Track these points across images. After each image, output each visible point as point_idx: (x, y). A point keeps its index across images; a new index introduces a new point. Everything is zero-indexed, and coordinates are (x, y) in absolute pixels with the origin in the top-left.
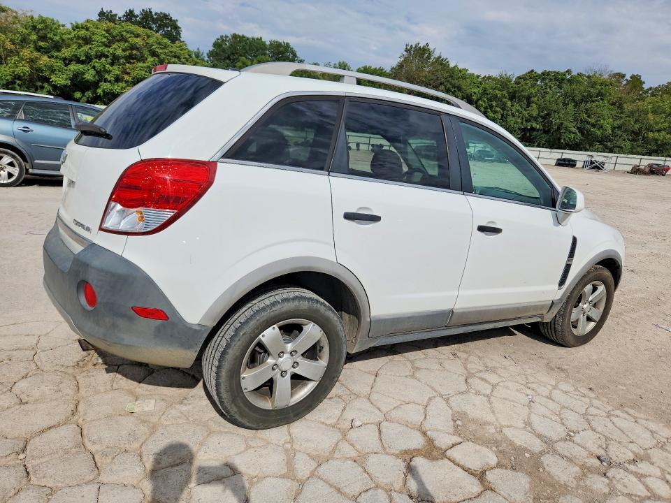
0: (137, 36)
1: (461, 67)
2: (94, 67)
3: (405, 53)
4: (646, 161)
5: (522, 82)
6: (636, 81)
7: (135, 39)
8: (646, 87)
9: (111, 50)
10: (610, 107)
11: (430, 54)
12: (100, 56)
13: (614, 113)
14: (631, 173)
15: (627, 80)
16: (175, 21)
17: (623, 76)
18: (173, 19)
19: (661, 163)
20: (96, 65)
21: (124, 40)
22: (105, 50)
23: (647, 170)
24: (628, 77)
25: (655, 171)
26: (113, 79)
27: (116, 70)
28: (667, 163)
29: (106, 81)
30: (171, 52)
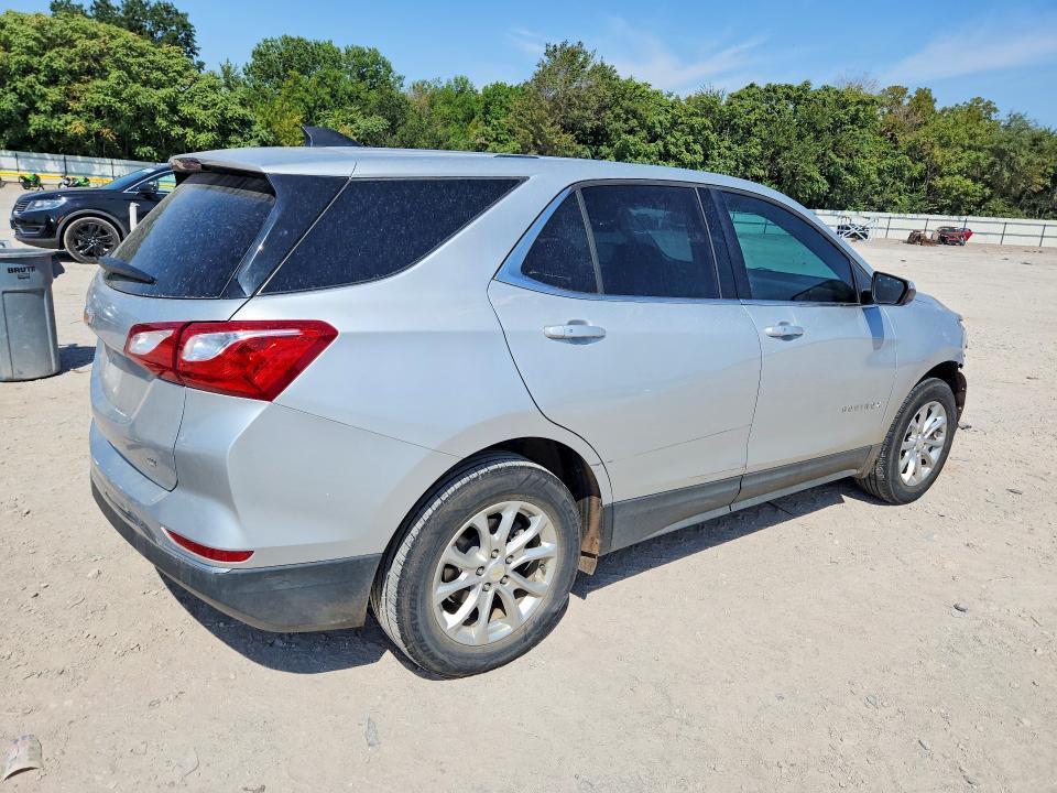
0: (94, 36)
1: (638, 80)
2: (14, 89)
3: (546, 58)
4: (933, 224)
5: (736, 103)
6: (924, 98)
7: (88, 43)
8: (938, 107)
9: (45, 60)
10: (878, 138)
11: (586, 60)
12: (27, 70)
13: (882, 148)
14: (909, 242)
15: (910, 97)
16: (184, 16)
17: (904, 91)
18: (179, 12)
19: (959, 226)
20: (19, 84)
21: (71, 43)
22: (35, 61)
23: (936, 238)
24: (912, 93)
25: (947, 238)
26: (49, 108)
27: (54, 94)
28: (968, 226)
29: (37, 111)
30: (152, 62)
